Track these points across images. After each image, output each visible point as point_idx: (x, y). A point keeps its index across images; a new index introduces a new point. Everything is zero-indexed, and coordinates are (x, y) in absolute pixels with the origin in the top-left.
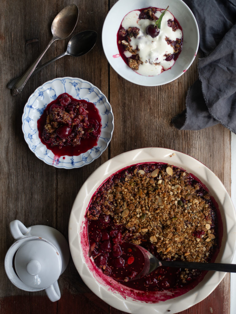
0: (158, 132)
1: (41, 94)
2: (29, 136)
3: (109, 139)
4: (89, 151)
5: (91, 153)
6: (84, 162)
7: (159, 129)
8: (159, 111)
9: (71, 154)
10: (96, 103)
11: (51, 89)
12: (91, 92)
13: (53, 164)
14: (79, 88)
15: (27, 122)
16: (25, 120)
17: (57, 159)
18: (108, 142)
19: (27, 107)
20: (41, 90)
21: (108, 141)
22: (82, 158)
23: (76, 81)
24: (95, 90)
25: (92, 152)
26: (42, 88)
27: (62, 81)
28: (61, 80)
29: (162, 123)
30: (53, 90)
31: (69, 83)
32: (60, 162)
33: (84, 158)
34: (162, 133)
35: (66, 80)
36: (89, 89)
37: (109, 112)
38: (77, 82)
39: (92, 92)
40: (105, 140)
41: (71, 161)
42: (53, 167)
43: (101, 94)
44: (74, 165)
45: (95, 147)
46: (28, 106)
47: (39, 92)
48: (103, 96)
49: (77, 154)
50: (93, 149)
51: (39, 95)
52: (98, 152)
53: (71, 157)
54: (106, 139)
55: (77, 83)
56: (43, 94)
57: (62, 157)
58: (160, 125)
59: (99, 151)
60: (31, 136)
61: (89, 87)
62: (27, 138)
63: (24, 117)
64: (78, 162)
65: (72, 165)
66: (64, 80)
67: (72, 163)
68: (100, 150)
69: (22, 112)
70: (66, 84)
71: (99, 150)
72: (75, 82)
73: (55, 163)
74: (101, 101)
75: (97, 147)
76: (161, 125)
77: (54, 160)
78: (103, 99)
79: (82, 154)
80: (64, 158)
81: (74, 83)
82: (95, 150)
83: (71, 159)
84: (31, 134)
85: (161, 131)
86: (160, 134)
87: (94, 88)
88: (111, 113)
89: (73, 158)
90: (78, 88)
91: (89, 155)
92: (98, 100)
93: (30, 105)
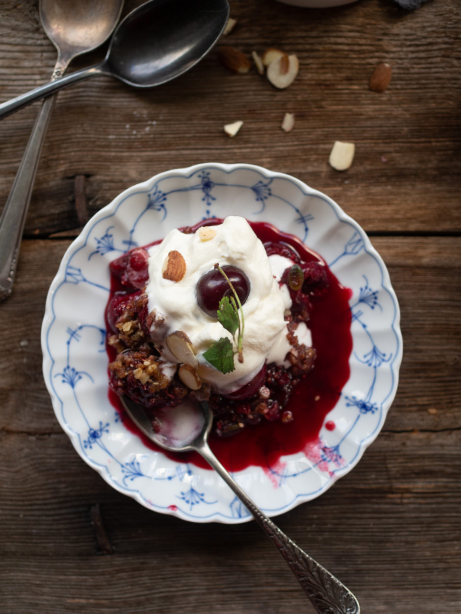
0: (436, 53)
1: (71, 377)
2: (188, 502)
3: (358, 237)
4: (355, 328)
5: (364, 326)
6: (385, 366)
7: (422, 48)
8: (356, 48)
9: (332, 397)
10: (208, 212)
11: (73, 334)
12: (162, 206)
13: (332, 474)
14: (128, 239)
15: (139, 479)
16: (128, 481)
17: (321, 453)
18: (364, 246)
19: (88, 450)
20: (59, 368)
21: (361, 244)
22: (366, 365)
23: (99, 232)
24: (164, 187)
25: (362, 319)
26: (53, 362)
27: (69, 278)
28: (65, 281)
29: (403, 37)
30: (81, 328)
31: (89, 259)
32: (337, 448)
33: (368, 358)
34: (440, 40)
35: (72, 264)
36: (150, 206)
37: (265, 182)
38: (103, 234)
39: (164, 202)
40: (351, 253)
41: (355, 410)
42: (341, 481)
43: (191, 175)
44: (378, 406)
45: (352, 302)
46: (87, 444)
47: (60, 378)
48: (203, 170)
49: (343, 374)
50: (354, 311)
51: (72, 384)
52: (378, 301)
53: (341, 403)
54: (349, 249)
55: (106, 236)
56: (73, 370)
57: (323, 433)
58: (410, 46)
59: (377, 295)
60: (193, 495)
61: (143, 201)
62: (192, 513)
63: (114, 479)
64: (372, 388)
65: (369, 413)
66: (70, 271)
67: (365, 407)
68: (374, 289)
69: (95, 475)
70: (86, 274)
71: (374, 294)
72: (99, 237)
73: (332, 466)
74: (213, 192)
75: (356, 295)
76: (408, 43)
77: (321, 463)
78: (213, 177)
79: (353, 360)
80: (330, 427)
81: (99, 242)
82: (363, 307)
83: (348, 405)
84: (186, 490)
85: (430, 40)
86: (443, 46)
87: (156, 185)
88: (272, 179)
89: (347, 398)
90: (125, 242)
91: (369, 335)
92: (204, 199)
93: (85, 436)
